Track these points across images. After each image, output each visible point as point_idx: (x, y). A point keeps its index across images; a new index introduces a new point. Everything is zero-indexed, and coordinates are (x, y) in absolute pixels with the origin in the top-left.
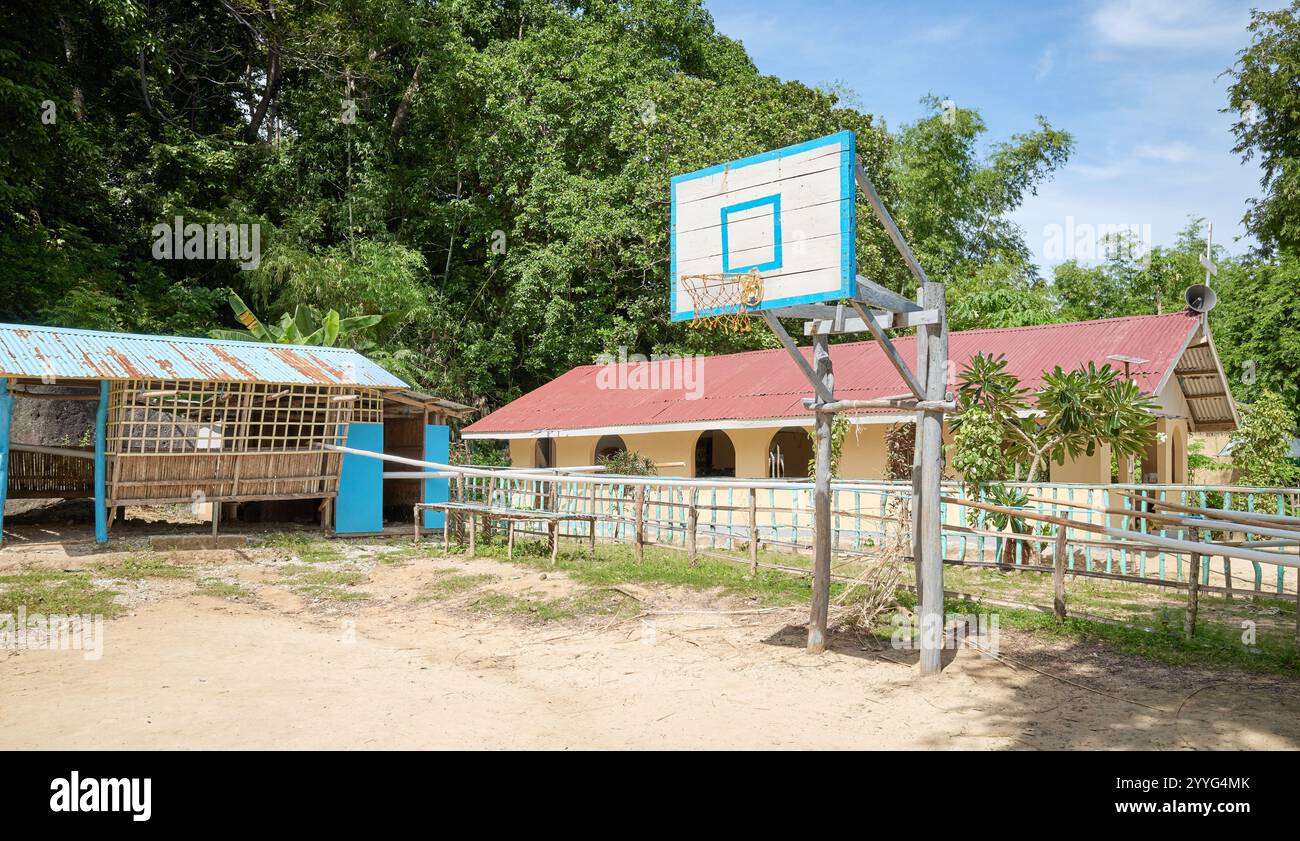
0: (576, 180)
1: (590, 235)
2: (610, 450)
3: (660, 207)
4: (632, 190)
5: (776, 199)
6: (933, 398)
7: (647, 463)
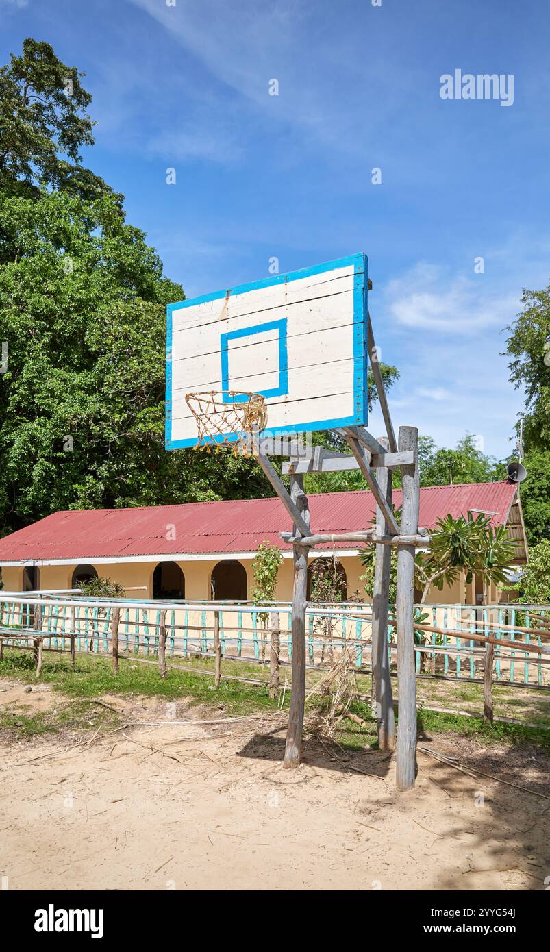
0: (57, 371)
1: (68, 413)
2: (84, 576)
3: (123, 394)
4: (101, 383)
5: (281, 325)
6: (407, 534)
7: (117, 587)
